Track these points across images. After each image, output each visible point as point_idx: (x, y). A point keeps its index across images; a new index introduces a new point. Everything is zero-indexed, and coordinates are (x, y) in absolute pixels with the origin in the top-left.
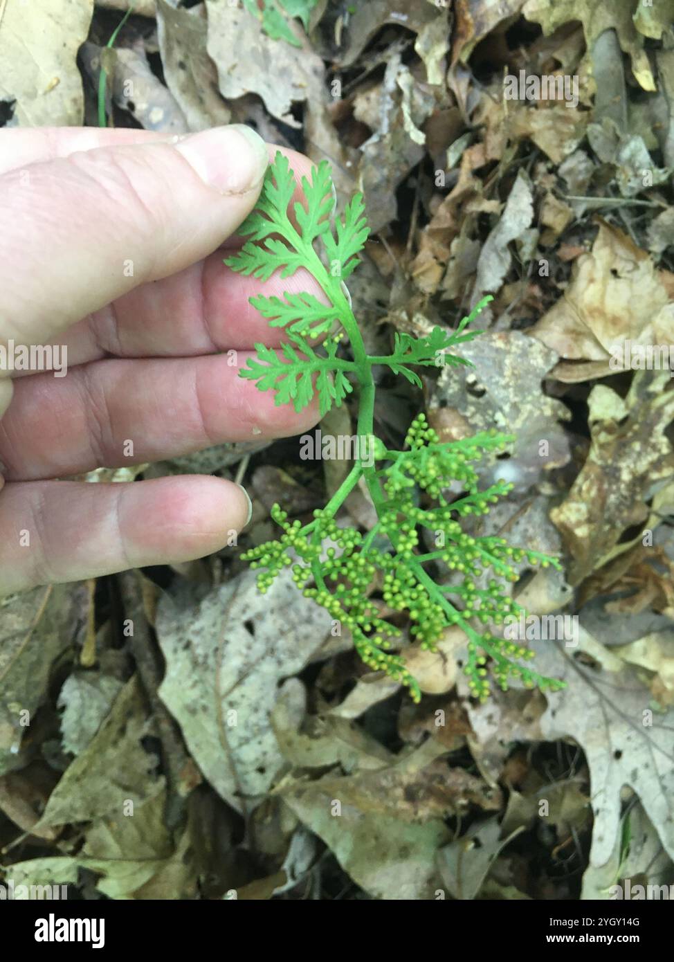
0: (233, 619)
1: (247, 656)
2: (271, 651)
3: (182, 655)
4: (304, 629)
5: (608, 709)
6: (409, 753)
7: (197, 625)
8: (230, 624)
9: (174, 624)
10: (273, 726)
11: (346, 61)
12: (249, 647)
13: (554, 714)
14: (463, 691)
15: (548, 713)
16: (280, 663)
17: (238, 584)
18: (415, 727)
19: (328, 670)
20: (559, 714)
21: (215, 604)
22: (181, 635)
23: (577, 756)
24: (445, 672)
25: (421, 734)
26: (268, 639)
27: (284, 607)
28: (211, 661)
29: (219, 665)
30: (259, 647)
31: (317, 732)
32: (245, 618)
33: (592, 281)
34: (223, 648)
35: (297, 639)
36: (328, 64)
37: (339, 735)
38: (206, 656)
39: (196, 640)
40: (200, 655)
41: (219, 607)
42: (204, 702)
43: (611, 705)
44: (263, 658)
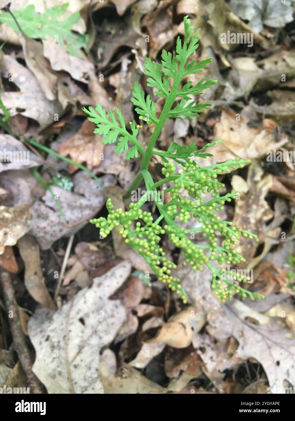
0: (72, 318)
1: (82, 337)
2: (95, 332)
3: (45, 344)
4: (111, 320)
5: (268, 341)
6: (174, 383)
7: (52, 327)
8: (71, 321)
9: (39, 330)
10: (100, 376)
11: (105, 64)
12: (83, 332)
13: (243, 348)
14: (196, 345)
15: (240, 348)
16: (101, 338)
17: (73, 302)
18: (175, 369)
19: (125, 345)
20: (245, 348)
21: (61, 315)
22: (43, 334)
23: (259, 368)
24: (186, 334)
25: (178, 372)
26: (92, 327)
27: (98, 310)
28: (62, 344)
29: (67, 344)
30: (88, 331)
31: (124, 376)
32: (79, 316)
33: (223, 131)
34: (68, 335)
35: (108, 325)
36: (96, 67)
37: (136, 378)
38: (59, 342)
39: (52, 334)
40: (55, 342)
41: (64, 315)
42: (59, 369)
43: (269, 339)
44: (91, 336)
